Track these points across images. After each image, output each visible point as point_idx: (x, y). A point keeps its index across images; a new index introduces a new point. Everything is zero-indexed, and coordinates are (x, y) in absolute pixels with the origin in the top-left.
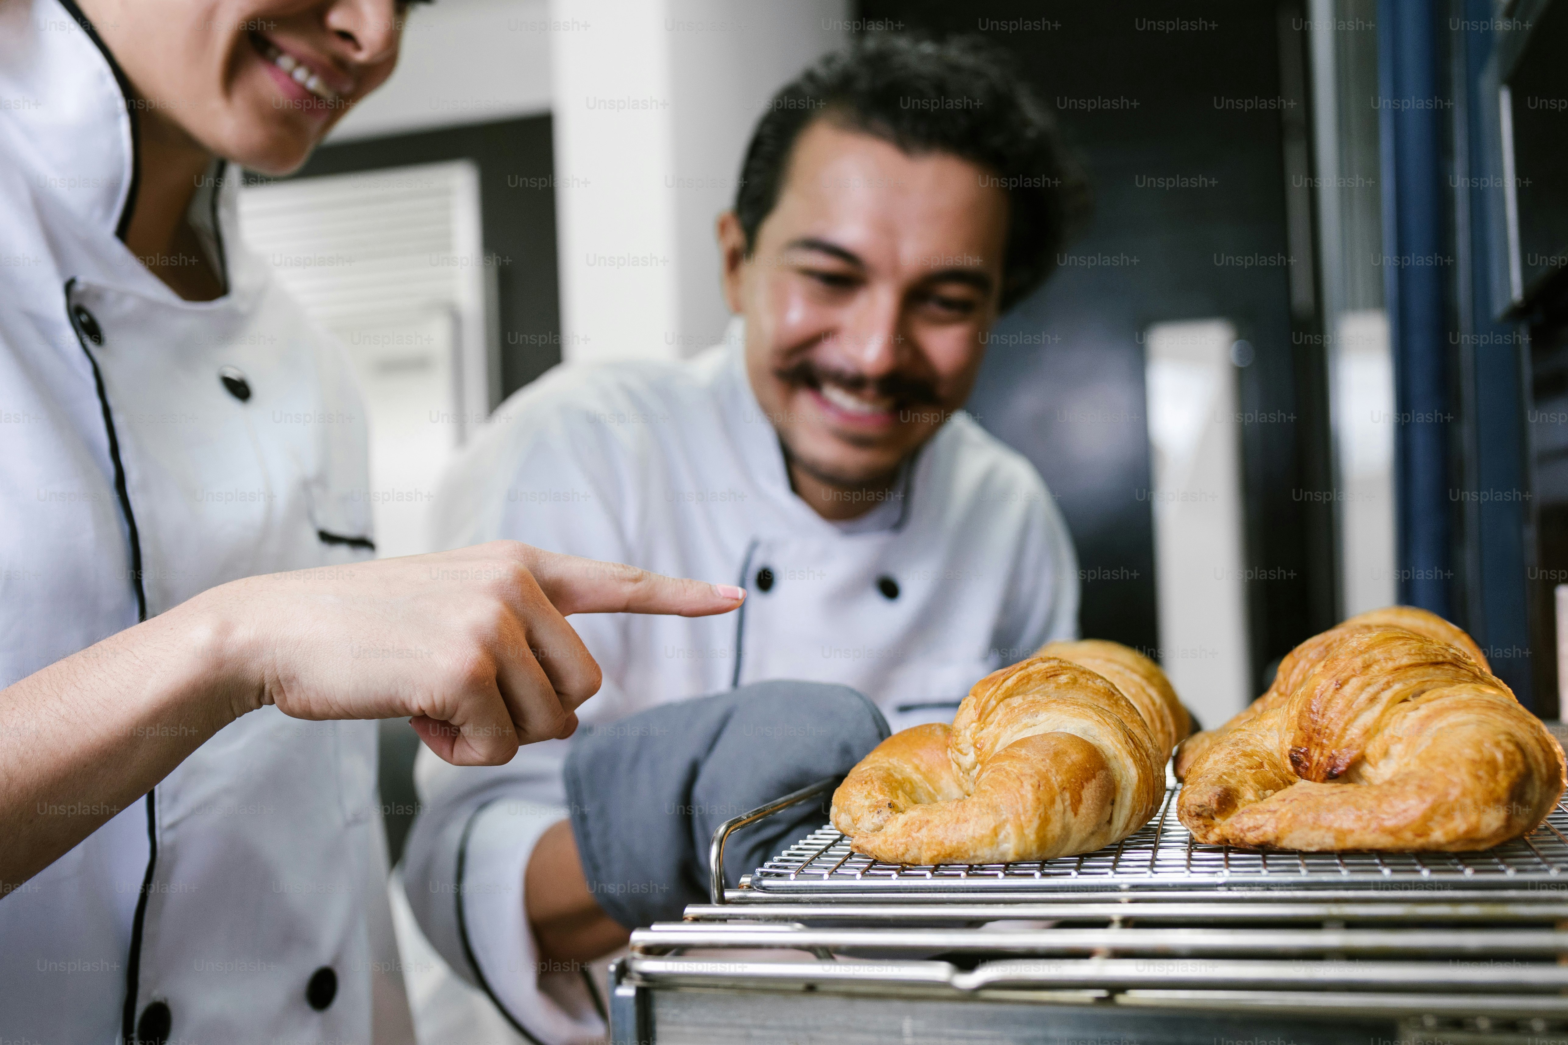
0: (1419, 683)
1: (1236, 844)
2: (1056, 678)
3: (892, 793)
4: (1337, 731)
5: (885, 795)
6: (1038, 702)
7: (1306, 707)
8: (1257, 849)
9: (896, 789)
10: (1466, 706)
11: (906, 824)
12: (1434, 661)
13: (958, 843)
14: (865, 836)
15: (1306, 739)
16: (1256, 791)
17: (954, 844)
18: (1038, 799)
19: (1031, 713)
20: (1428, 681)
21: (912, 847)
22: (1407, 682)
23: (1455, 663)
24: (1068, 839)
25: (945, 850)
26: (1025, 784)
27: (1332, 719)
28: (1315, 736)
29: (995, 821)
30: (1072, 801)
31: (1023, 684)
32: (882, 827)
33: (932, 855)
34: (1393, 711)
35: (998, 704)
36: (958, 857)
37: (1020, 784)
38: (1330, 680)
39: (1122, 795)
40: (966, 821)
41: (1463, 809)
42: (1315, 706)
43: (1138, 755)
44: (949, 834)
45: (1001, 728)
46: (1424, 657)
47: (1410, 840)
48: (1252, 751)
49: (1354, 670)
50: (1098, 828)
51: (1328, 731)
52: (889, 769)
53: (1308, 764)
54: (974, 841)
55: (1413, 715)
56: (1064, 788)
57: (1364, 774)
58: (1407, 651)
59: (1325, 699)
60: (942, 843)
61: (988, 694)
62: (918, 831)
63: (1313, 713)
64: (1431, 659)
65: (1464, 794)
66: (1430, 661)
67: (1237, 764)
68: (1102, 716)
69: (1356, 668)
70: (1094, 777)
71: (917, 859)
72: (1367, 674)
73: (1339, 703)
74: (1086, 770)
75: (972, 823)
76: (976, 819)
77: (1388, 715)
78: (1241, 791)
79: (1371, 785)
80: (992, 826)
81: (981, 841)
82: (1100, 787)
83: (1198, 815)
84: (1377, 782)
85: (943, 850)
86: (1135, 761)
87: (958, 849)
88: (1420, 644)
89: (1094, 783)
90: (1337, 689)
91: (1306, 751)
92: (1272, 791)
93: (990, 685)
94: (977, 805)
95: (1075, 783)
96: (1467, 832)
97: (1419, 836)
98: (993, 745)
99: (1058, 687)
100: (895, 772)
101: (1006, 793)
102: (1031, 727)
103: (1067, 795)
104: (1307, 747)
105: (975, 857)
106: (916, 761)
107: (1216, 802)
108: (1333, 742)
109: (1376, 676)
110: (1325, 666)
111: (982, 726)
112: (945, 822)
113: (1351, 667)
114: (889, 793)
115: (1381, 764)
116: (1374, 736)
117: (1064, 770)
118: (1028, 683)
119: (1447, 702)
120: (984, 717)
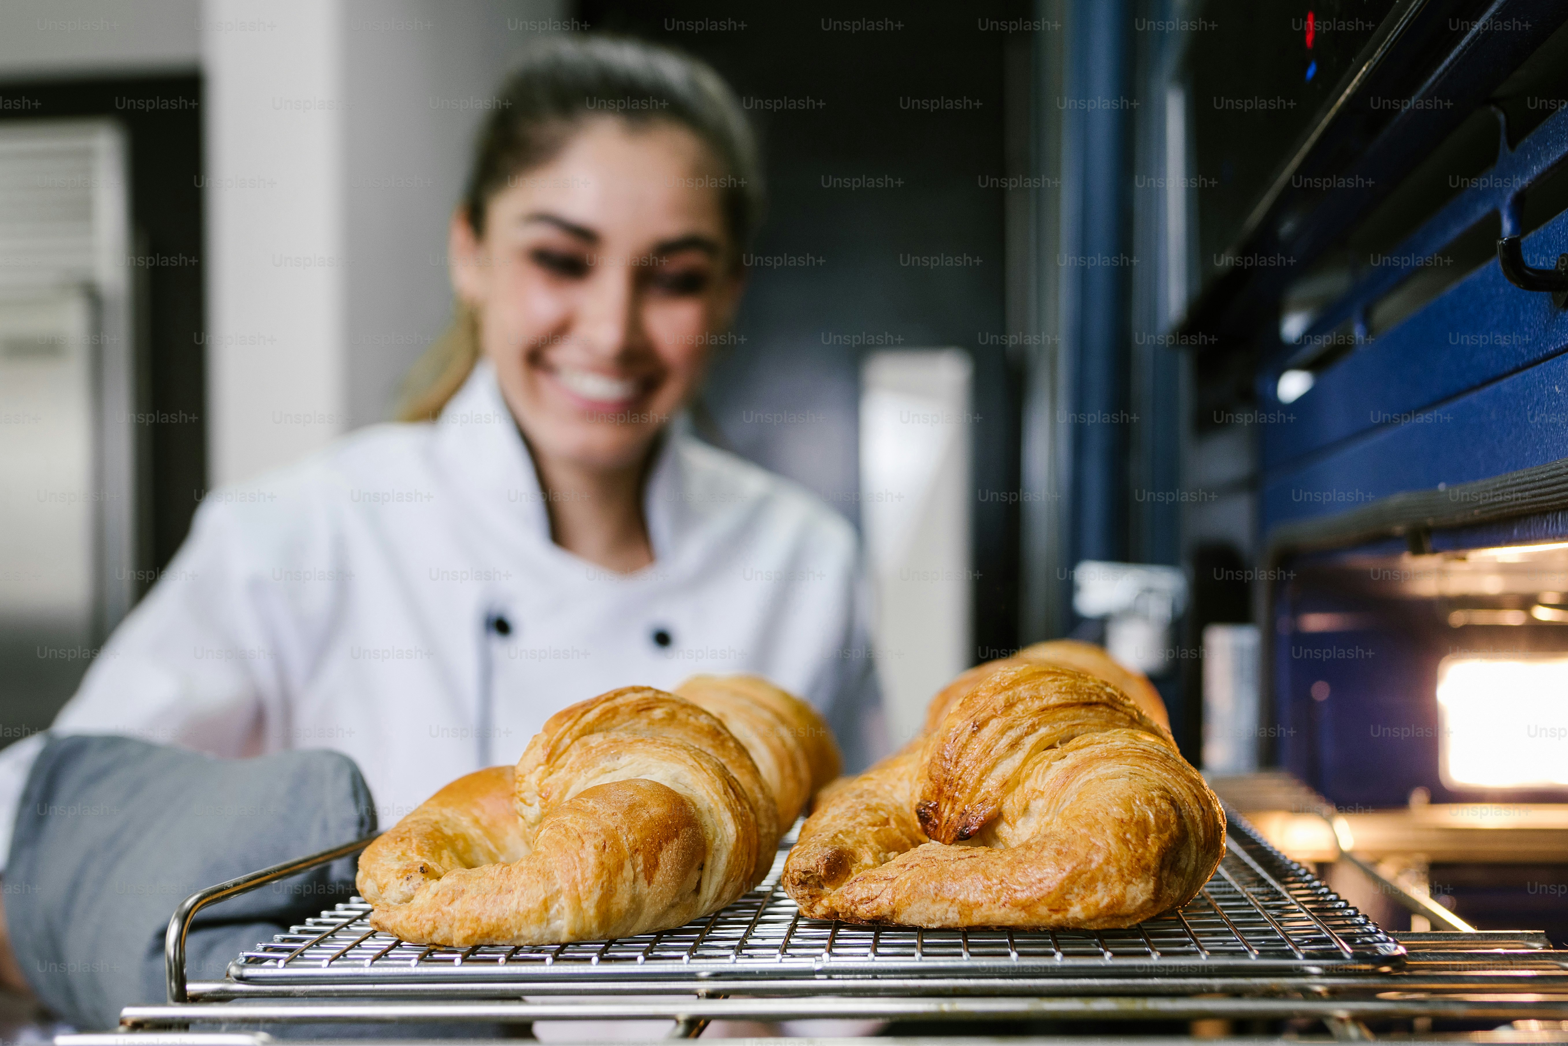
0: (1068, 727)
1: (846, 919)
2: (649, 713)
3: (433, 853)
4: (971, 782)
5: (423, 855)
6: (622, 741)
7: (938, 753)
8: (871, 925)
9: (441, 848)
10: (1119, 755)
11: (436, 895)
12: (1087, 700)
13: (498, 919)
14: (386, 909)
15: (937, 792)
16: (876, 854)
17: (493, 921)
18: (602, 864)
19: (612, 754)
20: (1078, 725)
21: (441, 924)
22: (1055, 726)
23: (1110, 703)
24: (640, 914)
25: (482, 928)
26: (587, 845)
27: (966, 768)
28: (946, 788)
29: (546, 892)
30: (645, 866)
31: (607, 719)
32: (412, 897)
33: (465, 935)
34: (1036, 759)
35: (573, 742)
36: (498, 937)
37: (580, 844)
38: (967, 720)
39: (714, 856)
40: (510, 891)
41: (1106, 879)
42: (948, 751)
43: (739, 808)
44: (488, 908)
45: (573, 773)
46: (1075, 696)
47: (1044, 916)
48: (878, 805)
49: (994, 709)
50: (681, 899)
51: (961, 782)
52: (437, 822)
53: (937, 821)
54: (519, 917)
55: (1058, 765)
56: (637, 850)
57: (1000, 834)
58: (1057, 689)
59: (960, 744)
60: (478, 920)
61: (561, 730)
62: (449, 904)
63: (946, 760)
64: (1083, 699)
65: (1107, 862)
66: (1081, 701)
67: (859, 819)
68: (698, 759)
69: (998, 708)
70: (677, 836)
71: (448, 940)
72: (1010, 715)
73: (976, 748)
74: (667, 826)
75: (517, 894)
76: (523, 889)
77: (1030, 764)
78: (858, 853)
79: (1007, 847)
80: (541, 898)
81: (526, 917)
82: (683, 849)
83: (803, 883)
84: (1014, 844)
85: (480, 929)
86: (735, 816)
87: (499, 927)
88: (1073, 681)
89: (675, 844)
90: (974, 732)
91: (936, 805)
92: (896, 853)
93: (565, 719)
94: (525, 871)
95: (651, 843)
96: (1110, 907)
97: (1056, 911)
98: (562, 794)
99: (652, 723)
100: (445, 826)
101: (562, 856)
102: (610, 772)
103: (640, 859)
104: (936, 801)
105: (520, 937)
106: (476, 812)
107: (824, 867)
108: (966, 795)
109: (1019, 717)
110: (962, 704)
111: (551, 770)
112: (483, 893)
113: (992, 706)
114: (428, 854)
115: (1019, 823)
116: (1014, 790)
117: (639, 827)
118: (614, 717)
119: (1097, 750)
120: (554, 758)
